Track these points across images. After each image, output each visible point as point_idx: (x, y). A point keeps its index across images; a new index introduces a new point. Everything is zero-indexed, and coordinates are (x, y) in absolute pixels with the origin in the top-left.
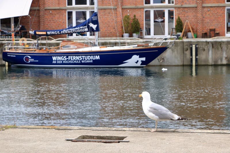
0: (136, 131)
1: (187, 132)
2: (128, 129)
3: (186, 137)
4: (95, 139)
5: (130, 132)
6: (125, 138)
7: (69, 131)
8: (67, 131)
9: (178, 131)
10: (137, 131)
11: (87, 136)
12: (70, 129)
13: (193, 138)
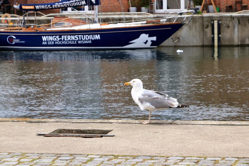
0: (125, 123)
1: (187, 124)
2: (115, 121)
3: (184, 130)
4: (74, 133)
5: (118, 125)
6: (111, 131)
7: (44, 124)
8: (40, 124)
9: (176, 123)
10: (127, 123)
11: (64, 130)
12: (45, 122)
13: (193, 131)
